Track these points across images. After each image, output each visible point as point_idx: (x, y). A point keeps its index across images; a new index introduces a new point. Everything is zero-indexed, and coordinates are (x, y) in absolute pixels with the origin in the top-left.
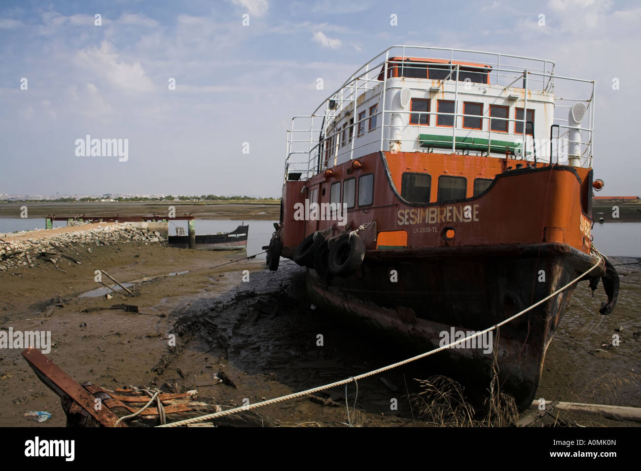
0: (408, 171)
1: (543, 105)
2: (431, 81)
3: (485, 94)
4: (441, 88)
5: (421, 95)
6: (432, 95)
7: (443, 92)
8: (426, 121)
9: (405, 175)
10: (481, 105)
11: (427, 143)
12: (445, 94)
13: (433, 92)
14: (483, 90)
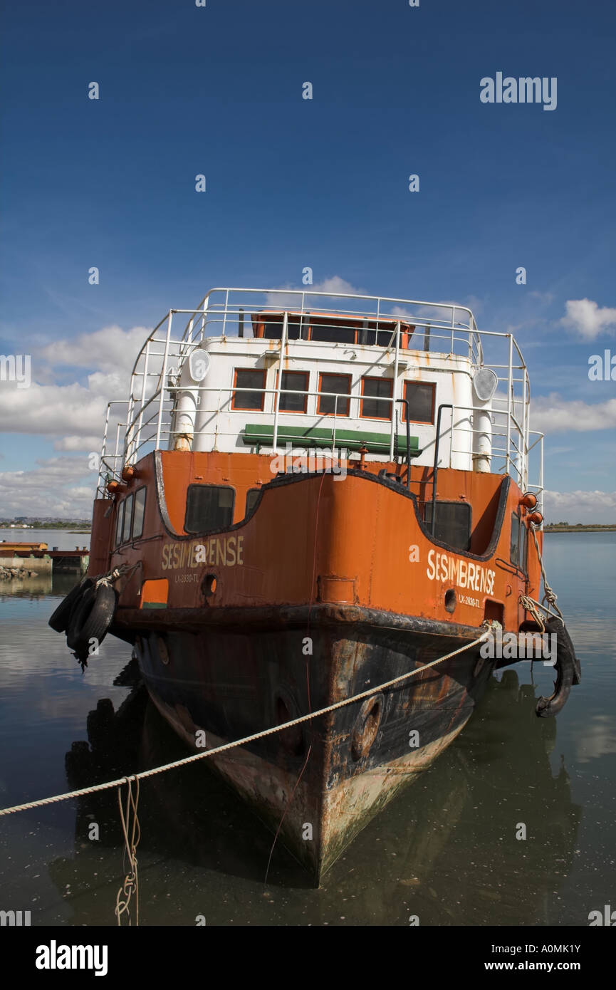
0: (197, 482)
1: (450, 375)
2: (268, 341)
3: (355, 360)
4: (283, 354)
5: (250, 363)
6: (269, 362)
7: (287, 358)
8: (256, 402)
9: (192, 488)
10: (349, 377)
11: (254, 438)
12: (290, 361)
13: (272, 358)
14: (352, 354)
